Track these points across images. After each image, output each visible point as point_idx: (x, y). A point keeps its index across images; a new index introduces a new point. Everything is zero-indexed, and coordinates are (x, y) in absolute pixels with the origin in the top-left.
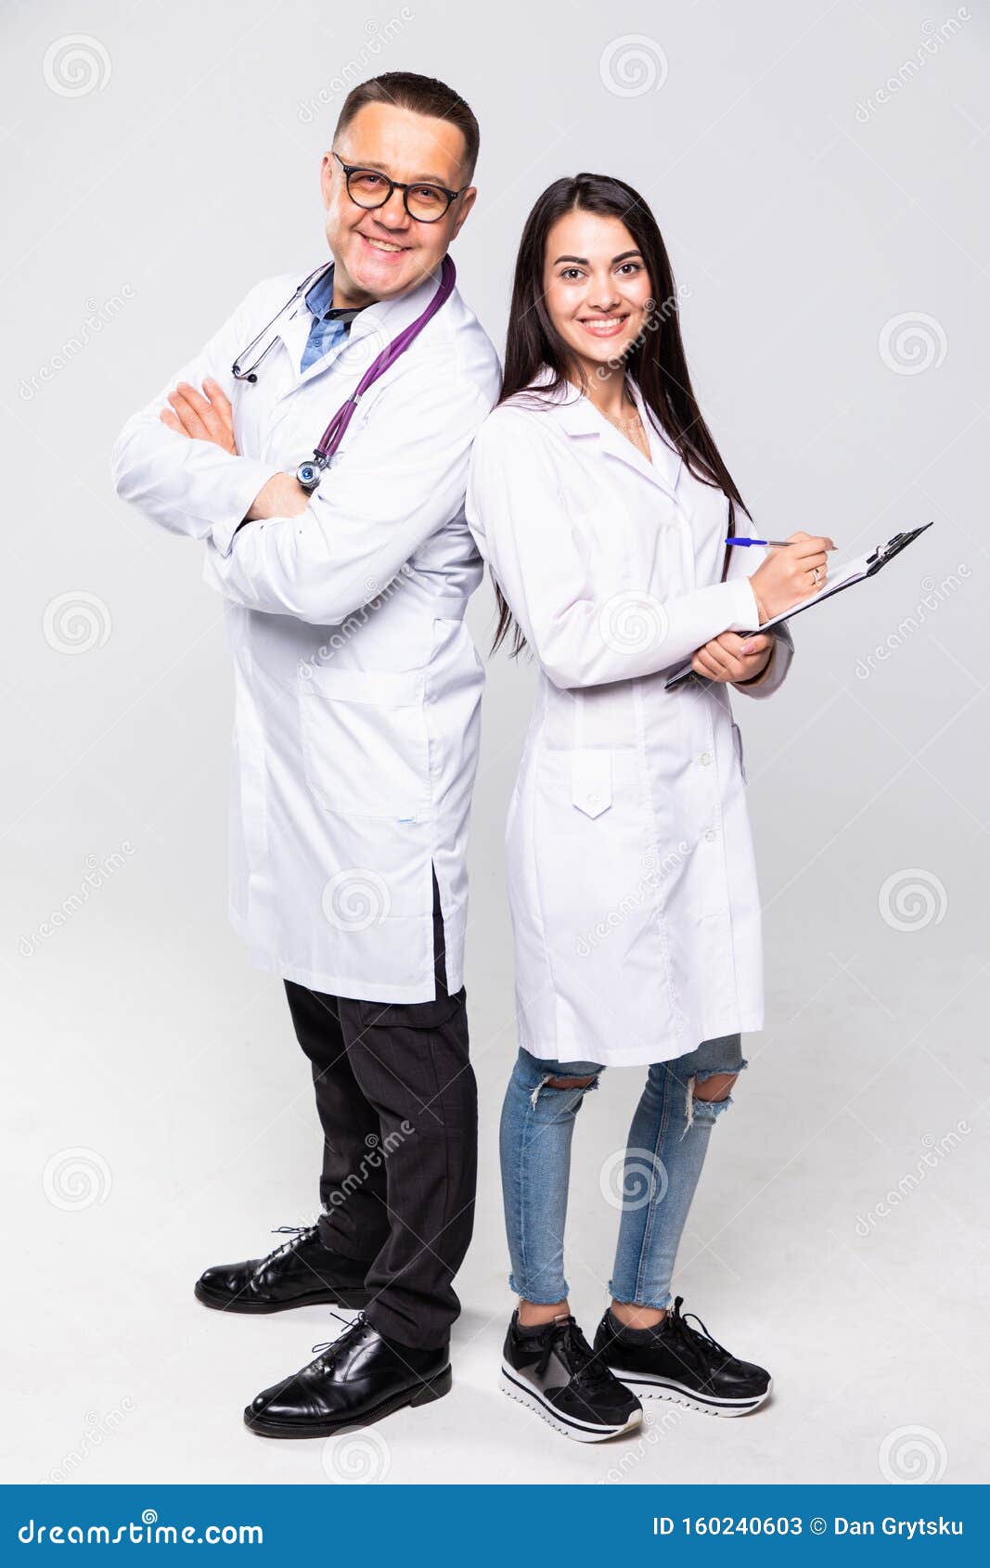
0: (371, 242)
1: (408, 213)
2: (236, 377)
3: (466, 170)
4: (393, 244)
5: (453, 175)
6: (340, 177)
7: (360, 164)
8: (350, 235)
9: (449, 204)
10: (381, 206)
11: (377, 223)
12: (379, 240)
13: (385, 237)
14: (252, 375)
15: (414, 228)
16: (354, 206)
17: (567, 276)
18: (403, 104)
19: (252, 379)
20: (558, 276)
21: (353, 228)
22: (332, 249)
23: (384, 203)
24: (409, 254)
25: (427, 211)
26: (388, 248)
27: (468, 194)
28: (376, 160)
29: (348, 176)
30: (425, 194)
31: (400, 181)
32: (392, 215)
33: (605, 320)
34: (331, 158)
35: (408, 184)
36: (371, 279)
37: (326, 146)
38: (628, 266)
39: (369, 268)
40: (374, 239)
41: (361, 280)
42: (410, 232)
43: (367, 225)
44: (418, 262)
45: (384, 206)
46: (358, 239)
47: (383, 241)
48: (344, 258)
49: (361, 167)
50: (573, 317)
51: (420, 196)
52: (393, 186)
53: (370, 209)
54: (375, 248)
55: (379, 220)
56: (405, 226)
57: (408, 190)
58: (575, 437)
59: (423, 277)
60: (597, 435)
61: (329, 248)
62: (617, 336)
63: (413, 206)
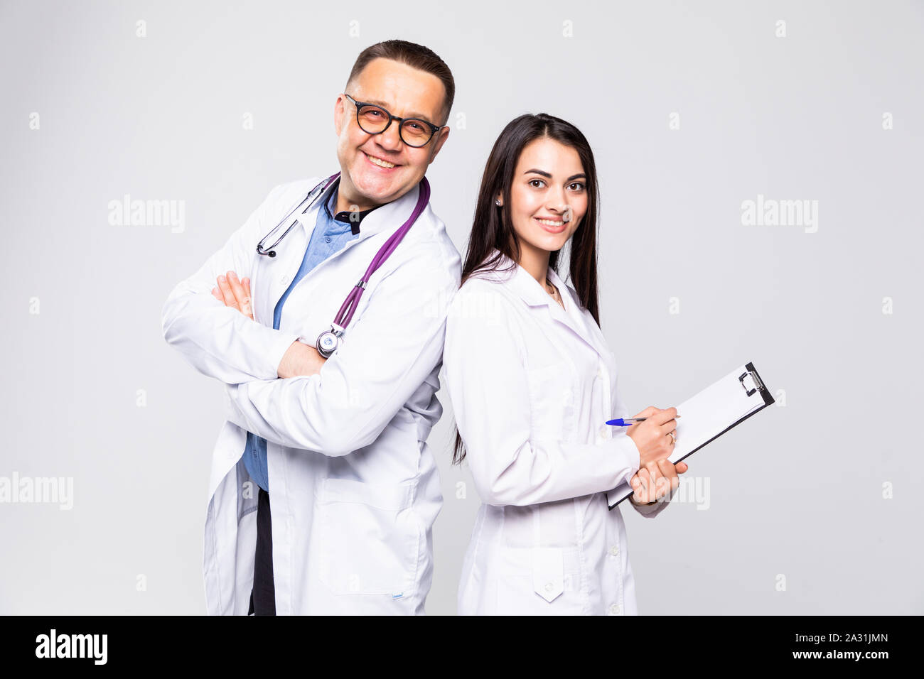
0: (372, 159)
1: (402, 139)
2: (260, 253)
3: (445, 113)
4: (388, 162)
5: (436, 115)
6: (351, 110)
7: (368, 101)
8: (356, 153)
9: (432, 135)
10: (381, 133)
11: (379, 145)
12: (378, 158)
13: (382, 155)
14: (272, 252)
15: (405, 151)
16: (362, 131)
17: (532, 184)
18: (403, 61)
19: (272, 254)
20: (525, 183)
21: (359, 148)
22: (340, 162)
23: (384, 131)
24: (400, 170)
25: (416, 140)
26: (384, 164)
27: (444, 131)
28: (380, 99)
29: (358, 111)
30: (415, 127)
31: (397, 115)
32: (389, 140)
33: (555, 221)
34: (344, 98)
35: (403, 118)
36: (369, 186)
37: (341, 90)
38: (575, 184)
39: (369, 178)
40: (374, 157)
41: (361, 187)
42: (402, 154)
43: (370, 146)
44: (406, 176)
45: (384, 132)
46: (362, 155)
47: (381, 159)
48: (350, 171)
49: (368, 103)
50: (532, 215)
51: (410, 128)
52: (391, 119)
53: (372, 135)
54: (372, 163)
55: (380, 143)
56: (398, 149)
57: (403, 123)
58: (532, 307)
59: (409, 187)
60: (547, 306)
61: (338, 162)
62: (561, 234)
63: (405, 134)
